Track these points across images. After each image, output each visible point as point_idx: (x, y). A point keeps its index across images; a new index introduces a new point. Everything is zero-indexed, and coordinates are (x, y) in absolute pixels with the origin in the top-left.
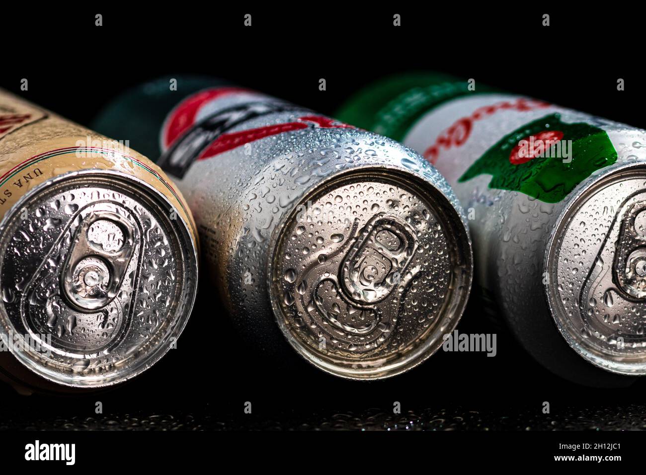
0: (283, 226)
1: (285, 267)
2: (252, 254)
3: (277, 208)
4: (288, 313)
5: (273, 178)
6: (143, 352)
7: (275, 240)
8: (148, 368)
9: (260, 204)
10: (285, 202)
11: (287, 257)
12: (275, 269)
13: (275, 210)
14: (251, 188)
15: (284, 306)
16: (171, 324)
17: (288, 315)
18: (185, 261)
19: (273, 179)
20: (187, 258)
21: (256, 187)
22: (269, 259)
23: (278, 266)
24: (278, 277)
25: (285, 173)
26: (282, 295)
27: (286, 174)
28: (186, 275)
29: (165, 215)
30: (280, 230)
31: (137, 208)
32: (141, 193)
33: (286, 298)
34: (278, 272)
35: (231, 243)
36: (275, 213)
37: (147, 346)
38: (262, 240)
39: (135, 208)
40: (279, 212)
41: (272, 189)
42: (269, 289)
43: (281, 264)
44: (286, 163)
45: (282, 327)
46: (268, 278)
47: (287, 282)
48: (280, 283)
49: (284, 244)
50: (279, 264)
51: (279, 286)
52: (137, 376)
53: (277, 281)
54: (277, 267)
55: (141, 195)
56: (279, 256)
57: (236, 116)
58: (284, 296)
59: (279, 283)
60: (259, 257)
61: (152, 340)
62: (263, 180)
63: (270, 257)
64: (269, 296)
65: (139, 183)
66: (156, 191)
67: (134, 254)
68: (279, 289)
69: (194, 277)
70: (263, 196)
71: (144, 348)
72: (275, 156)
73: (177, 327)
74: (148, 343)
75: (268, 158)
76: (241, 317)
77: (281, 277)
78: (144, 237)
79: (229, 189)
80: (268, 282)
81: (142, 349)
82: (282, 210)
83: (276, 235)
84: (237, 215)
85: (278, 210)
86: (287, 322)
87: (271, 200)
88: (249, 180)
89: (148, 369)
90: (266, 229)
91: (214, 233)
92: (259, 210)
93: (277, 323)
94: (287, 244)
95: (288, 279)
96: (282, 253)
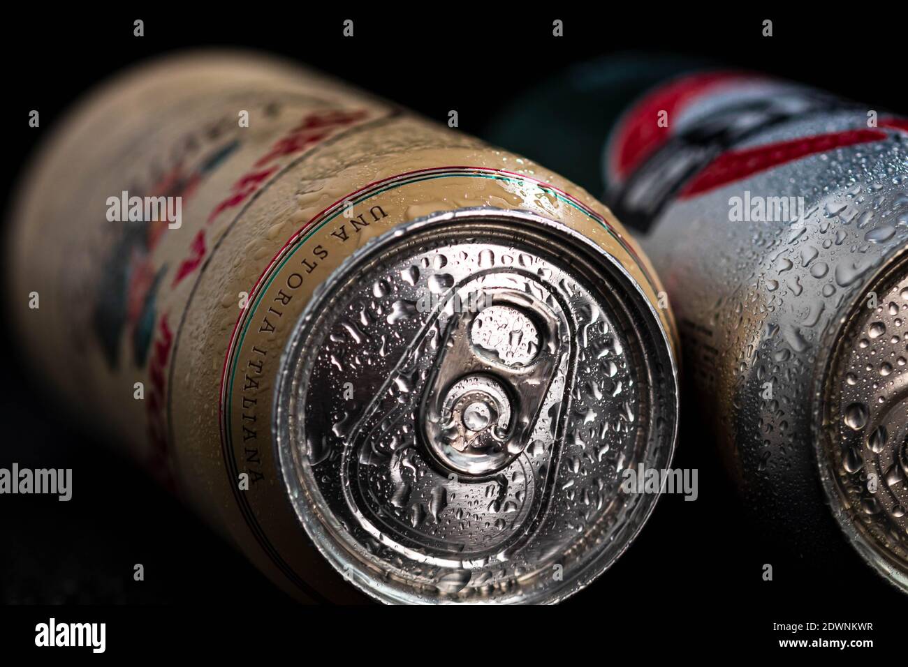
0: (843, 320)
1: (846, 399)
2: (783, 374)
3: (833, 286)
4: (849, 487)
5: (824, 229)
6: (572, 557)
7: (828, 347)
8: (582, 587)
9: (799, 279)
10: (847, 276)
11: (850, 382)
12: (827, 404)
13: (829, 292)
14: (781, 249)
15: (843, 474)
16: (625, 505)
17: (851, 492)
18: (654, 386)
19: (825, 232)
20: (658, 381)
21: (790, 247)
22: (816, 383)
23: (833, 397)
24: (832, 419)
25: (848, 221)
26: (839, 454)
27: (850, 223)
28: (655, 412)
29: (618, 297)
30: (839, 328)
31: (566, 284)
32: (573, 255)
33: (846, 458)
34: (833, 410)
35: (743, 353)
36: (827, 296)
37: (579, 546)
38: (804, 346)
39: (561, 284)
40: (836, 294)
41: (821, 250)
42: (815, 442)
43: (837, 394)
44: (847, 201)
45: (838, 514)
46: (814, 419)
47: (848, 428)
48: (837, 431)
49: (845, 356)
50: (834, 394)
51: (833, 436)
52: (561, 604)
53: (829, 427)
54: (830, 399)
55: (572, 260)
56: (835, 379)
57: (747, 121)
58: (843, 456)
59: (834, 430)
60: (796, 380)
61: (589, 536)
62: (805, 234)
63: (819, 380)
64: (816, 454)
65: (570, 236)
66: (602, 251)
67: (559, 373)
68: (834, 442)
69: (671, 417)
70: (805, 264)
71: (574, 550)
72: (826, 188)
73: (638, 512)
74: (581, 541)
75: (815, 193)
76: (760, 494)
77: (837, 419)
78: (577, 341)
79: (738, 250)
80: (813, 428)
81: (570, 551)
82: (842, 291)
83: (831, 337)
84: (754, 300)
85: (835, 291)
86: (847, 506)
87: (820, 272)
88: (777, 235)
89: (582, 590)
90: (811, 326)
91: (710, 333)
92: (797, 290)
93: (829, 506)
94: (849, 355)
95: (851, 424)
96: (841, 373)
